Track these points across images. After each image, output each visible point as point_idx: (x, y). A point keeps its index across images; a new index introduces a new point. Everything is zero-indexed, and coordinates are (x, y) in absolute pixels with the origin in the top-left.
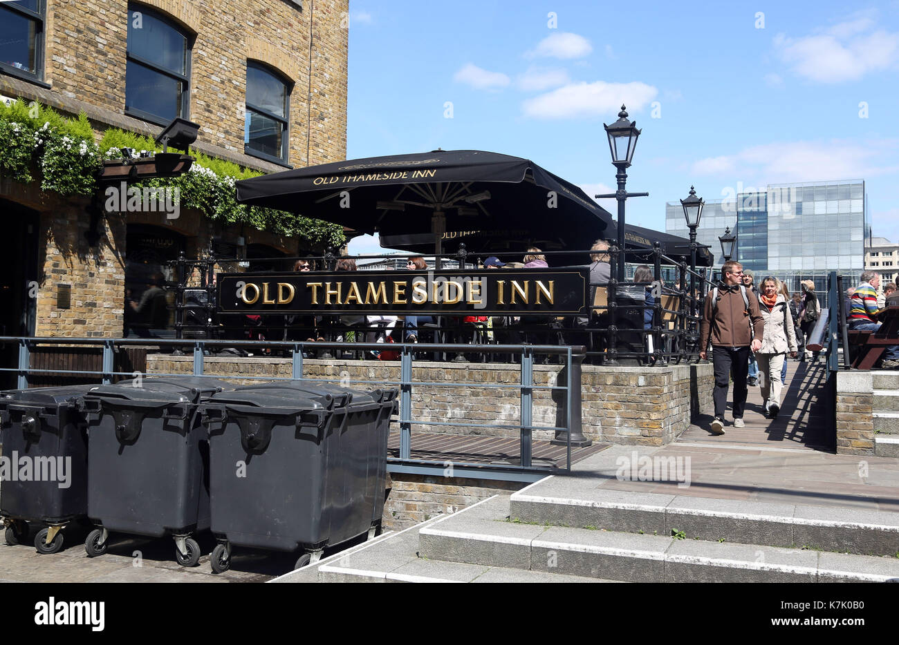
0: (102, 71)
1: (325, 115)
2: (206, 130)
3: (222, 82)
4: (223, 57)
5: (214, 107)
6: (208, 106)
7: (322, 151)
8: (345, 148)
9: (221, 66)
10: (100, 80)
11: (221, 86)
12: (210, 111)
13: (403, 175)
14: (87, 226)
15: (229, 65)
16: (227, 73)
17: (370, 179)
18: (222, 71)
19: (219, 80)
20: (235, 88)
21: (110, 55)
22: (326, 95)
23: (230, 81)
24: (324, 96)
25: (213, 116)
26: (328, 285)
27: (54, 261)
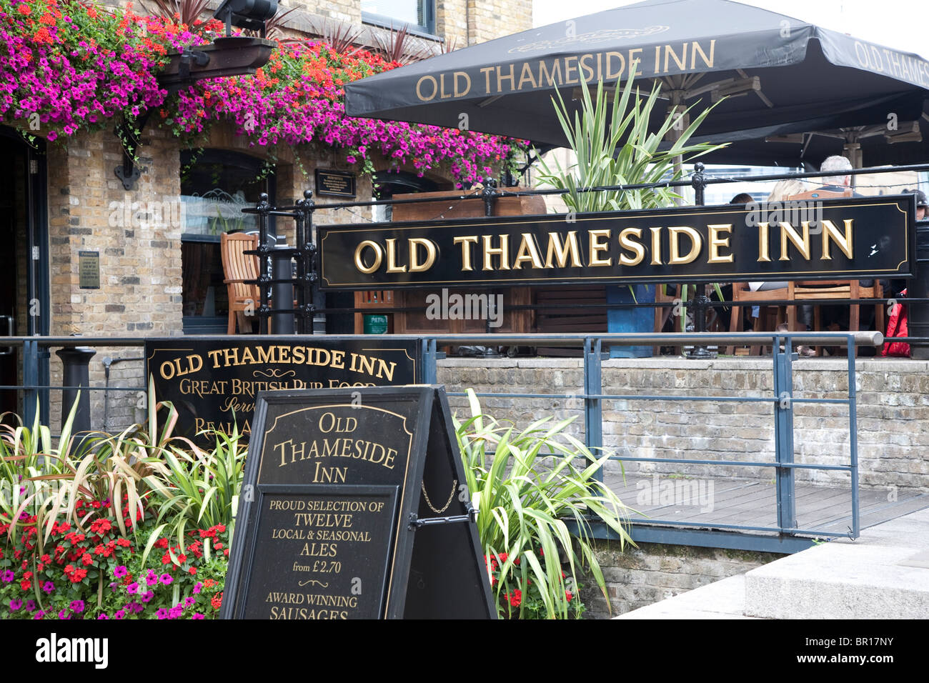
7: (490, 8)
14: (118, 158)
26: (487, 239)
27: (72, 216)
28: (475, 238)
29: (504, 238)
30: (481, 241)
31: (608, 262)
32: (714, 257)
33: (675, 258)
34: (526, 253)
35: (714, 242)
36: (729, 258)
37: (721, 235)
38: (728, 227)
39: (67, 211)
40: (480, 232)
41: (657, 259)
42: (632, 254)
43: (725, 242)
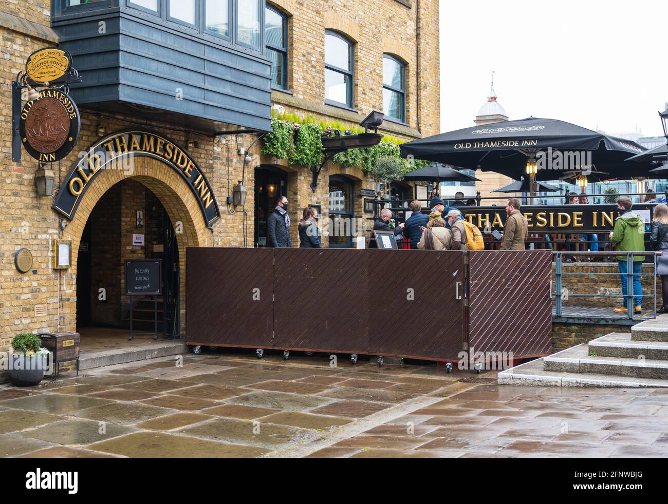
0: (314, 78)
1: (427, 85)
2: (364, 107)
3: (371, 72)
4: (370, 55)
5: (367, 91)
6: (364, 90)
7: (426, 111)
8: (439, 106)
9: (370, 61)
10: (314, 85)
11: (370, 75)
12: (364, 94)
13: (515, 144)
14: (311, 179)
15: (374, 60)
16: (373, 66)
17: (493, 146)
18: (371, 65)
19: (368, 71)
20: (377, 75)
21: (318, 68)
22: (428, 70)
23: (374, 71)
24: (426, 70)
25: (367, 98)
26: (480, 215)
27: (298, 203)
28: (475, 215)
29: (487, 215)
30: (477, 216)
31: (532, 225)
32: (576, 225)
33: (560, 225)
34: (497, 221)
35: (576, 219)
36: (582, 225)
37: (578, 216)
38: (581, 213)
39: (297, 201)
40: (477, 213)
41: (552, 225)
42: (542, 222)
43: (580, 219)
